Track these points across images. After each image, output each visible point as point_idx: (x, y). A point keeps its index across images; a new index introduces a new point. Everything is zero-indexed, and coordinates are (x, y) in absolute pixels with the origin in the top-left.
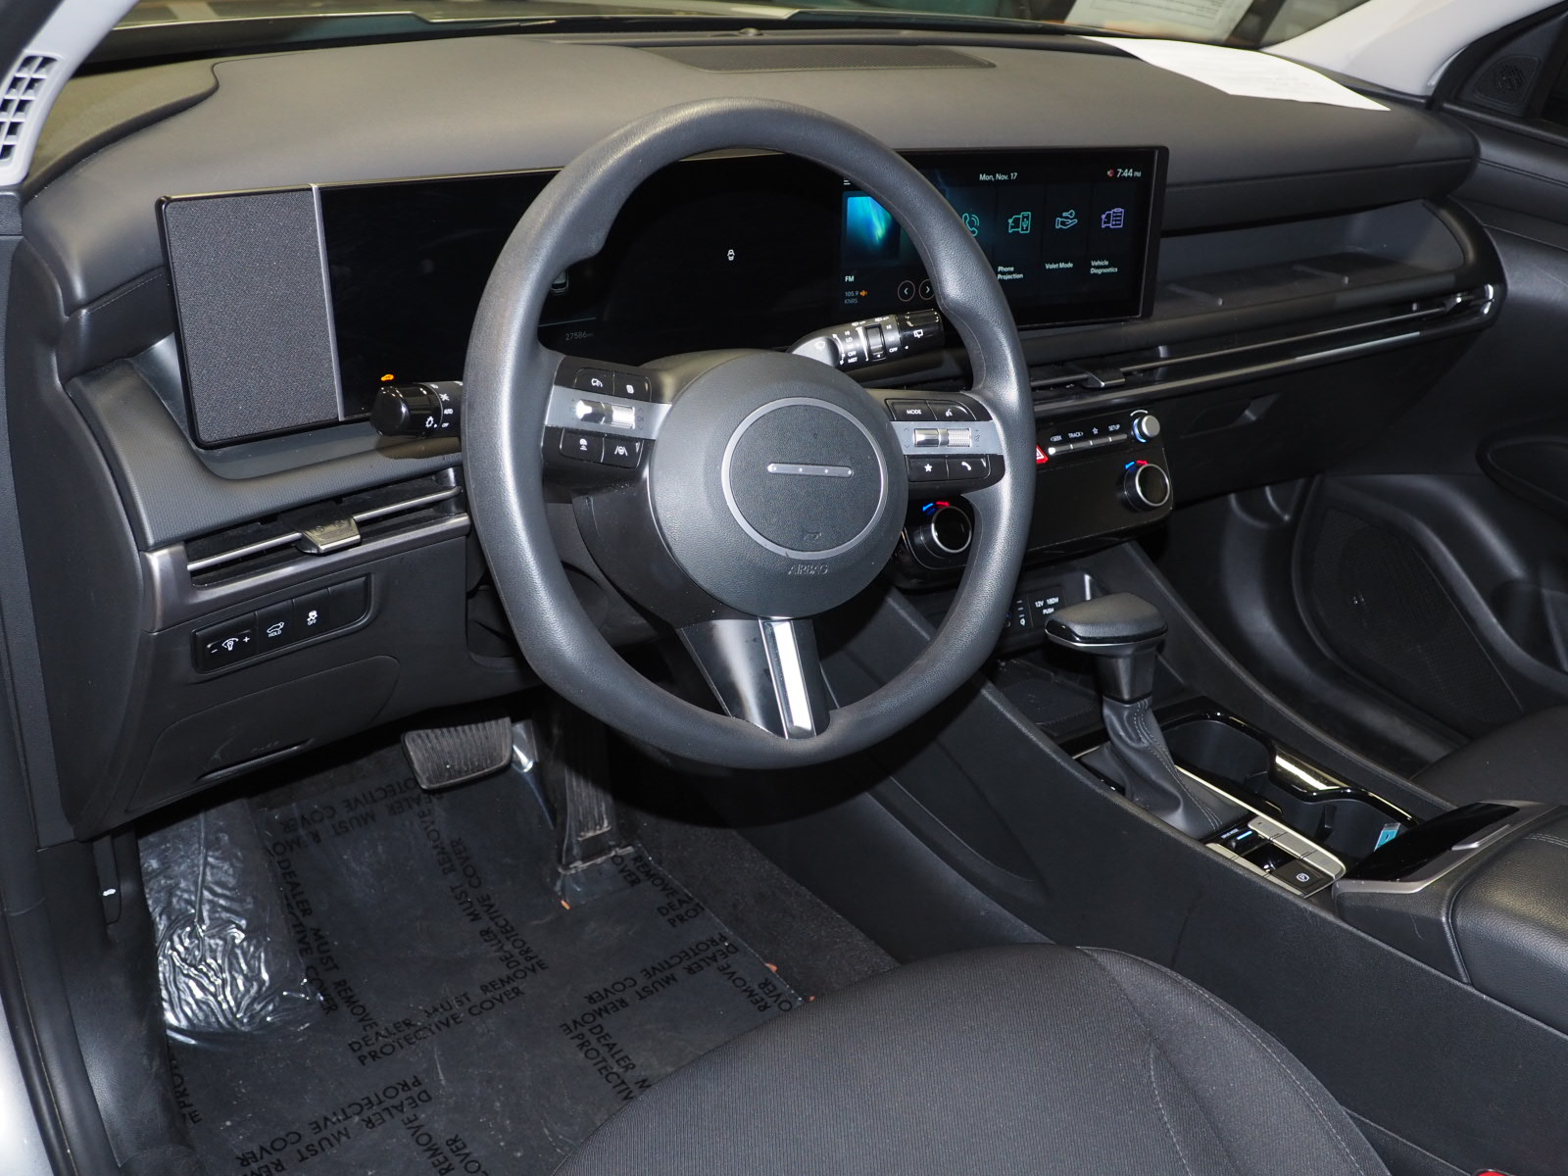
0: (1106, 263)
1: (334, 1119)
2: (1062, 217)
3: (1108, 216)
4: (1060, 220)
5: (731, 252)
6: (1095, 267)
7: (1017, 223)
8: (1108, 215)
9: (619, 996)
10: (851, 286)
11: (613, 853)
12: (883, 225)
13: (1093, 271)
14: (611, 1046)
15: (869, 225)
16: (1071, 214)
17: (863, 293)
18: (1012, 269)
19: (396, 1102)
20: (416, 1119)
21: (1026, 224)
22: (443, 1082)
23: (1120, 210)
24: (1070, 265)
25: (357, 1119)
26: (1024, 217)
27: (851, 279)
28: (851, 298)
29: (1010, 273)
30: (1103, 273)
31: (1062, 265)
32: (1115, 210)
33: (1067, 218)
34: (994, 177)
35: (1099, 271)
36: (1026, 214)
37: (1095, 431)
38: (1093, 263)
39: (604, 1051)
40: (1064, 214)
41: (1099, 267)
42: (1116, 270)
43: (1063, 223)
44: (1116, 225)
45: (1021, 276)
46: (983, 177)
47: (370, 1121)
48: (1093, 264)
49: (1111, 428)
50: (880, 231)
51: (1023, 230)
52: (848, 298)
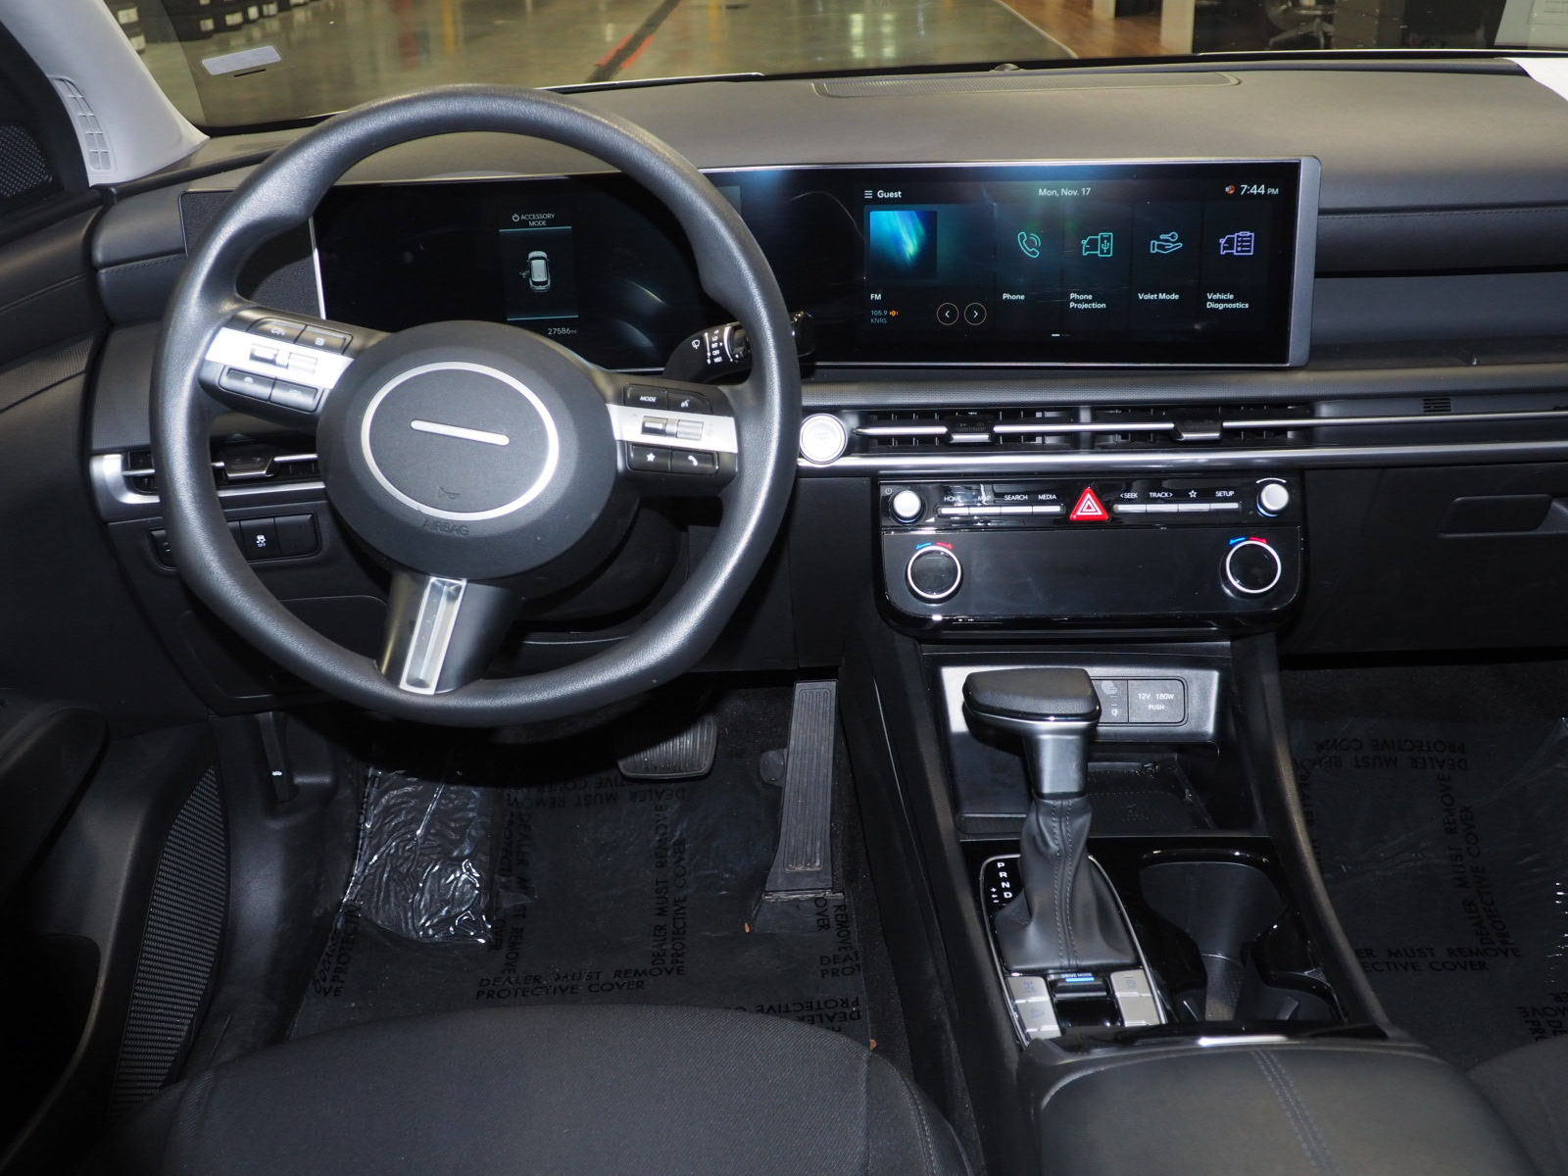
0: (1231, 297)
2: (1159, 240)
3: (1230, 242)
4: (1156, 243)
6: (1212, 300)
7: (1093, 245)
8: (1230, 240)
10: (876, 304)
12: (915, 241)
13: (1210, 305)
15: (897, 240)
16: (1172, 237)
17: (893, 313)
18: (1090, 297)
21: (1107, 246)
23: (1249, 234)
24: (1175, 297)
26: (1103, 239)
27: (878, 297)
28: (878, 317)
29: (1087, 301)
30: (1225, 309)
31: (1162, 296)
32: (1240, 234)
33: (1167, 241)
34: (1059, 192)
35: (1221, 306)
36: (1106, 235)
38: (1210, 296)
40: (1162, 237)
41: (1218, 301)
42: (1247, 306)
43: (1161, 247)
44: (1242, 251)
45: (1103, 306)
46: (1042, 192)
48: (1210, 298)
50: (910, 247)
51: (1102, 252)
52: (874, 317)
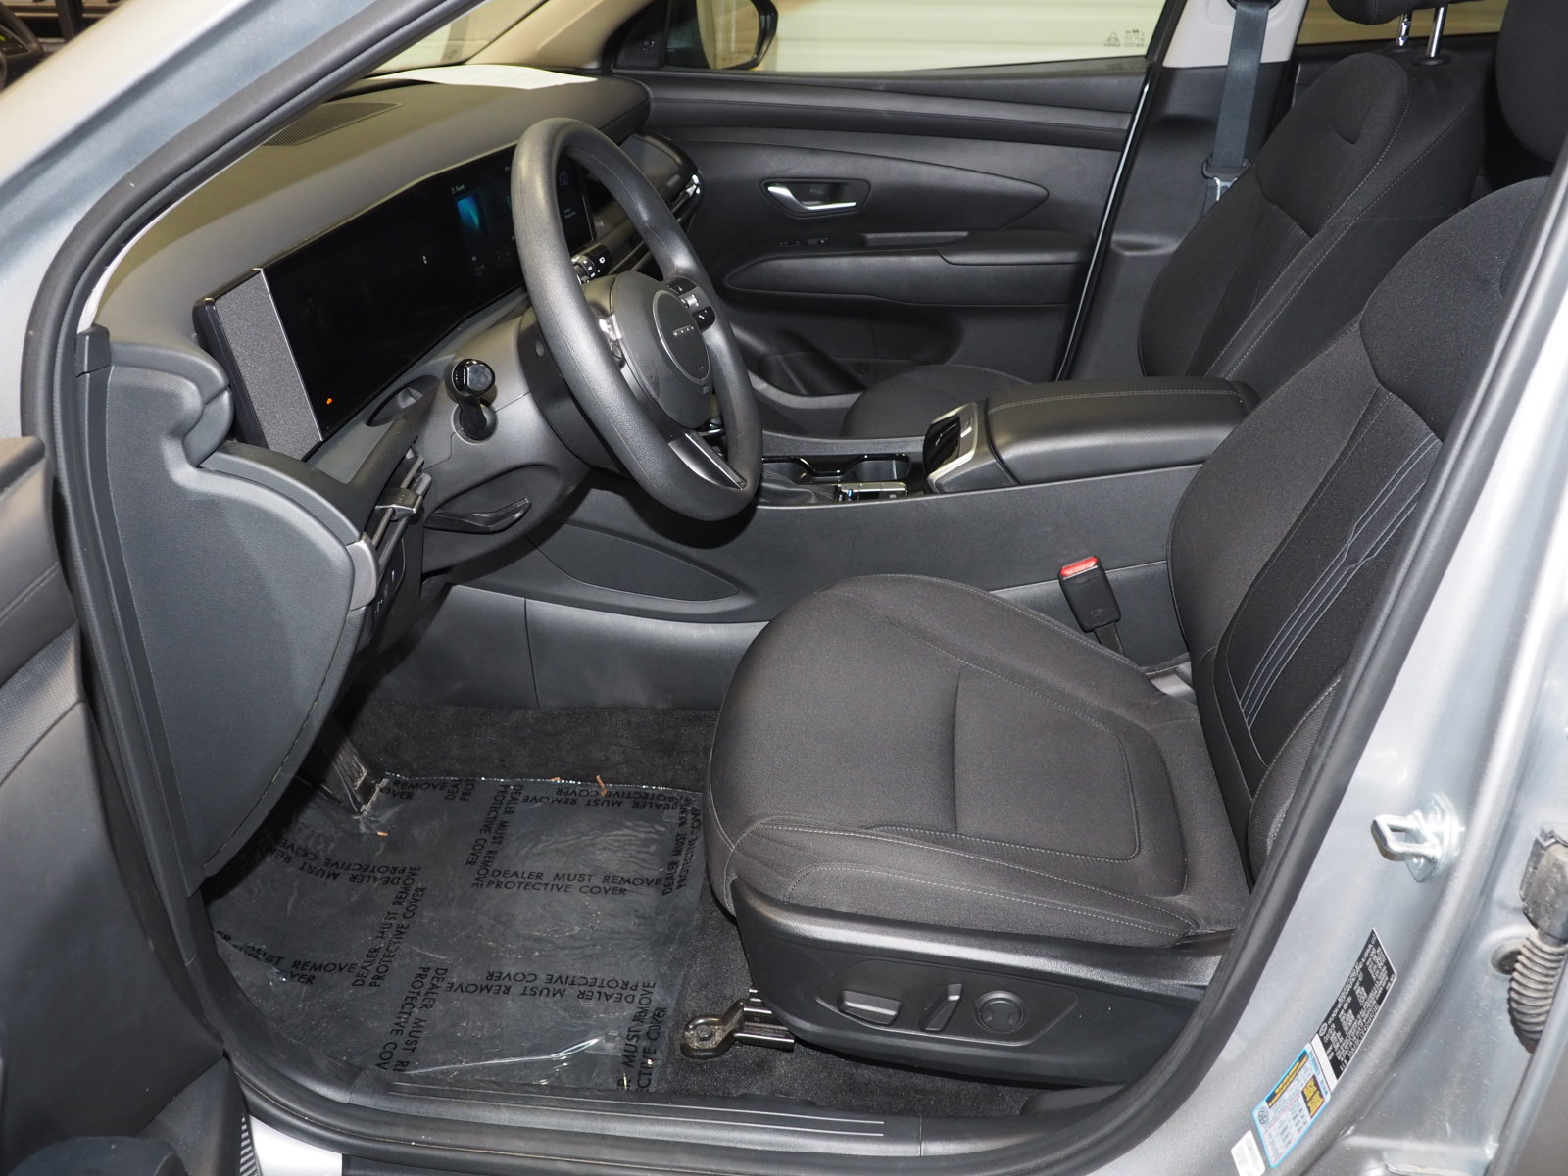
1: (403, 1020)
9: (484, 852)
11: (378, 789)
14: (516, 874)
19: (428, 986)
20: (452, 984)
22: (442, 958)
25: (416, 1010)
39: (514, 879)
47: (426, 1006)
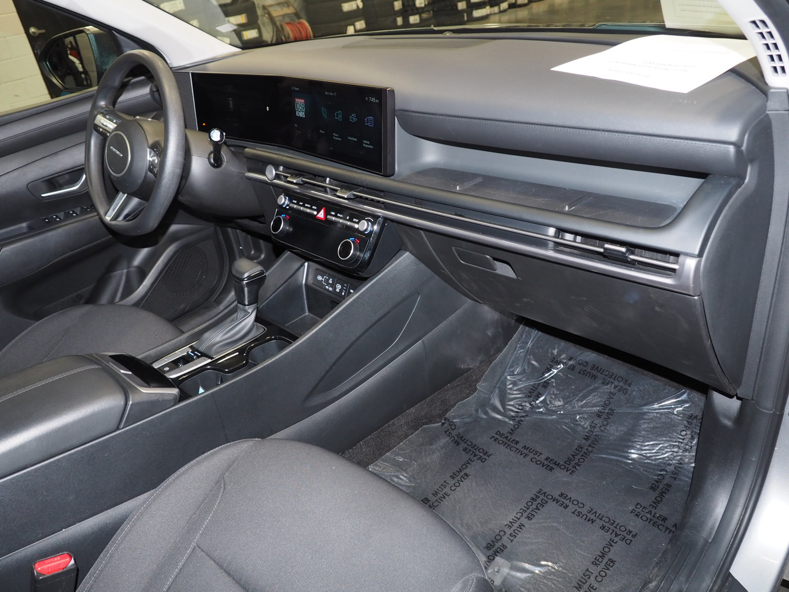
0: (369, 143)
2: (351, 116)
5: (268, 108)
6: (365, 143)
7: (338, 116)
8: (368, 119)
10: (296, 128)
13: (364, 145)
16: (355, 115)
17: (299, 132)
21: (340, 116)
23: (372, 118)
27: (296, 125)
29: (336, 137)
30: (368, 147)
31: (353, 139)
32: (370, 117)
33: (353, 117)
34: (329, 93)
35: (366, 146)
36: (340, 112)
37: (348, 218)
38: (364, 141)
42: (373, 147)
43: (352, 119)
44: (371, 125)
45: (340, 139)
46: (326, 93)
49: (354, 220)
51: (340, 119)
